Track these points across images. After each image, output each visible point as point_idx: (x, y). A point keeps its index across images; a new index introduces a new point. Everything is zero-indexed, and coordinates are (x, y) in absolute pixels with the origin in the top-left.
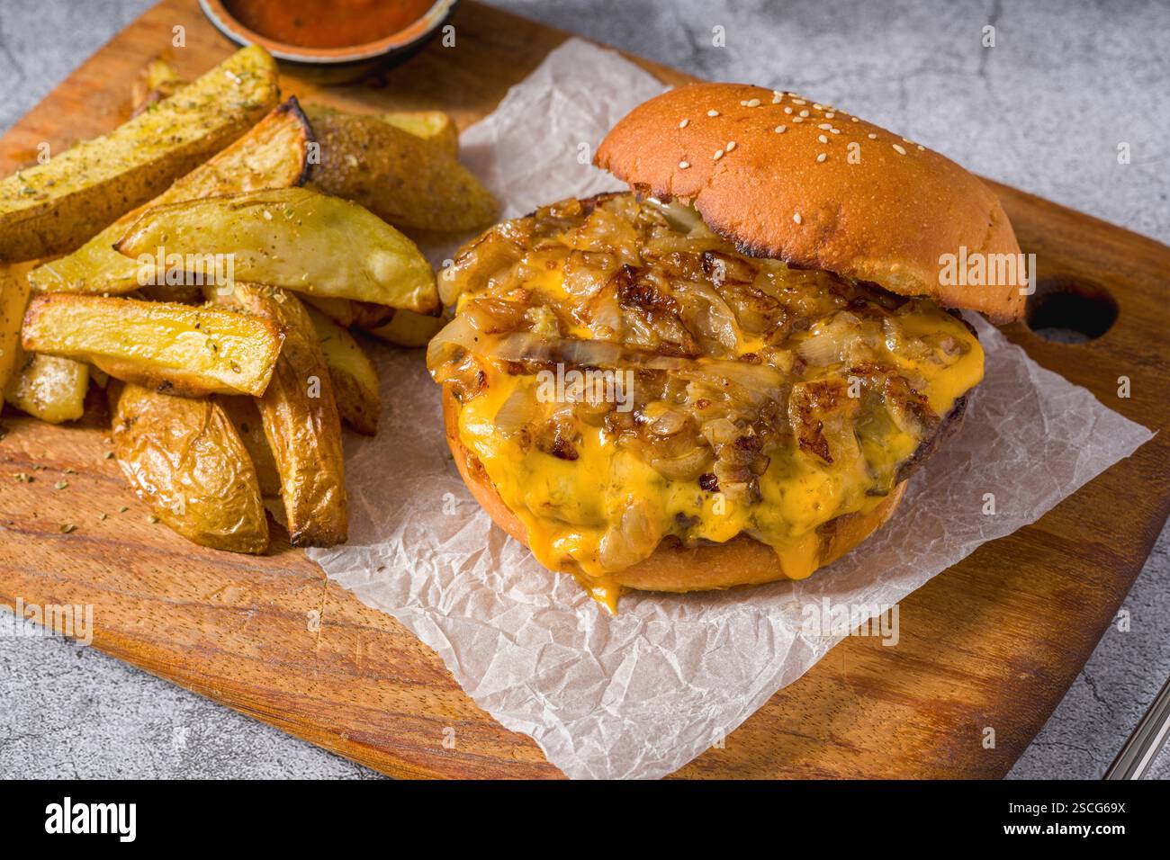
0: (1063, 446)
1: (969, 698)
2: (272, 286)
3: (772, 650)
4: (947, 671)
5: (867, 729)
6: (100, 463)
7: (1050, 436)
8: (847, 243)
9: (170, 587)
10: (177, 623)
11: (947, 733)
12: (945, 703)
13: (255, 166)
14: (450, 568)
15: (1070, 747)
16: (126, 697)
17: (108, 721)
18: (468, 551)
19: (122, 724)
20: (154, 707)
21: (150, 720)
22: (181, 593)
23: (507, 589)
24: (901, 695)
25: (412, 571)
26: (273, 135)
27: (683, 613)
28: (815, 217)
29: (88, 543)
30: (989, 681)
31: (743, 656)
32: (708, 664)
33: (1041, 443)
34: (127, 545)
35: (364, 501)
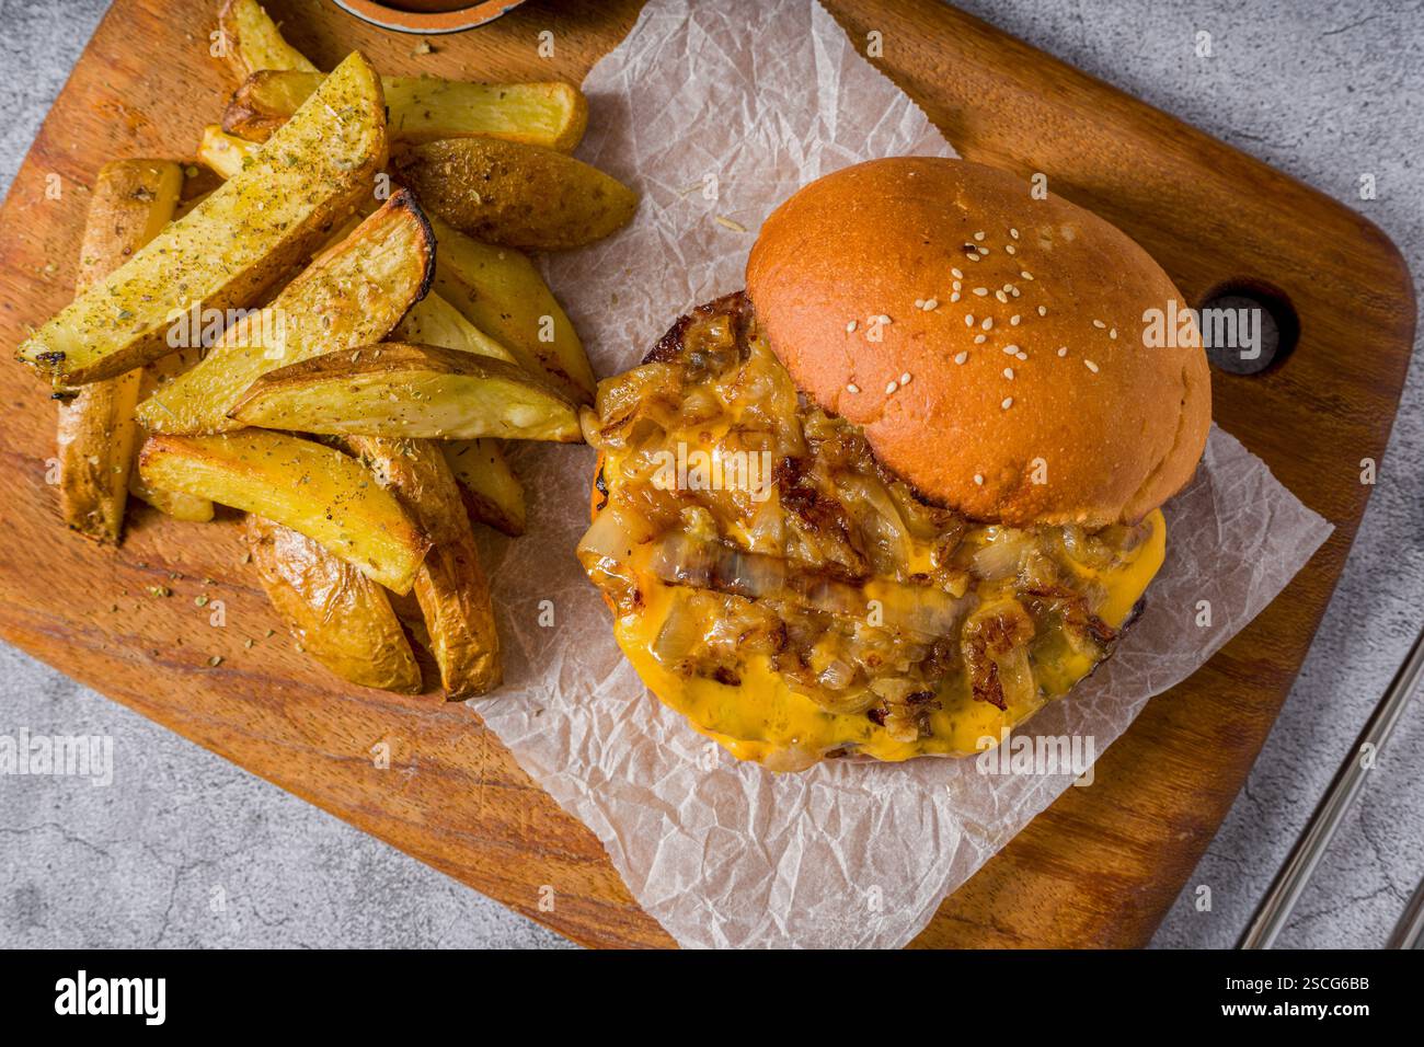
0: (1237, 561)
1: (1128, 870)
2: (403, 439)
3: (937, 847)
4: (1107, 835)
5: (1029, 912)
6: (238, 568)
7: (1224, 548)
8: (1032, 502)
9: (327, 737)
10: (339, 781)
11: (1106, 915)
12: (1104, 876)
13: (372, 272)
14: (608, 715)
15: (1220, 857)
16: (293, 811)
17: (279, 843)
18: (626, 698)
19: (293, 846)
20: (323, 824)
21: (320, 842)
22: (339, 744)
23: (668, 740)
24: (1061, 867)
25: (571, 716)
26: (388, 232)
27: (845, 773)
28: (998, 477)
29: (238, 680)
30: (1149, 846)
31: (907, 847)
32: (873, 856)
33: (1213, 557)
34: (279, 682)
35: (516, 629)
